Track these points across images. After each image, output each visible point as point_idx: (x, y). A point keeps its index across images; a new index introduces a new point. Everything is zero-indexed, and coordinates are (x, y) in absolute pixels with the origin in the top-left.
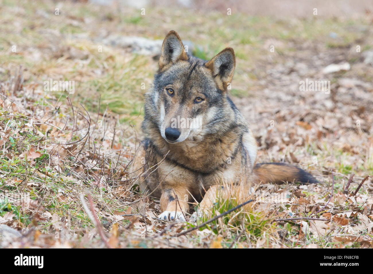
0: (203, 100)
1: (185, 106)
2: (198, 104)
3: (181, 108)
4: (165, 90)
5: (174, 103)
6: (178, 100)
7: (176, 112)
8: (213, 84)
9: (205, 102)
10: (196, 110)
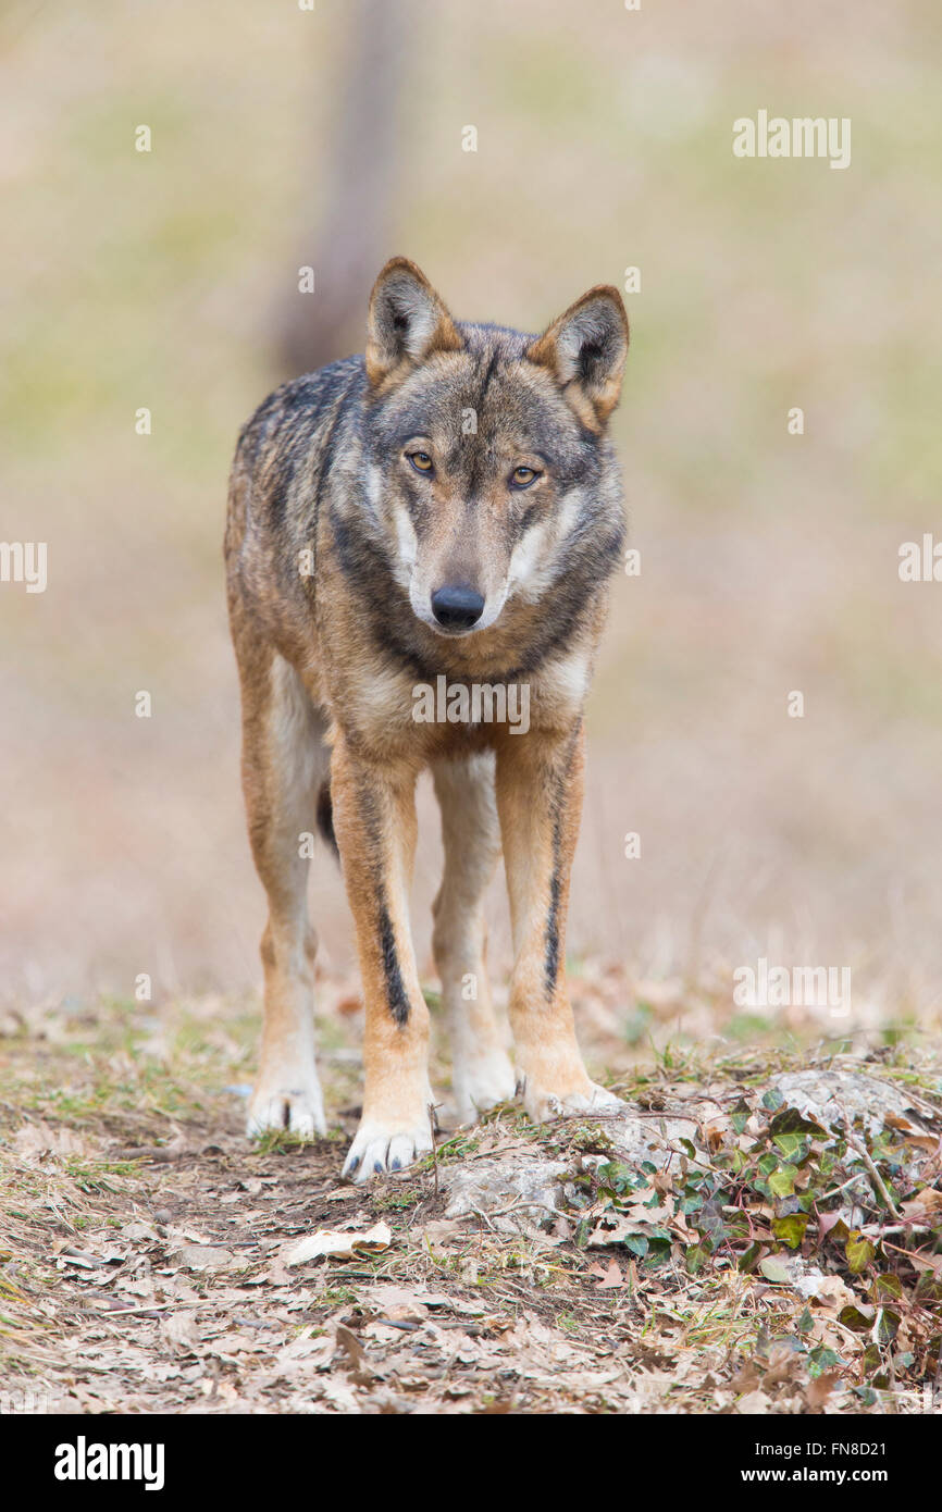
0: (537, 474)
1: (482, 505)
2: (524, 491)
3: (470, 511)
4: (403, 459)
5: (443, 499)
6: (454, 488)
7: (458, 529)
8: (563, 417)
9: (544, 480)
10: (521, 515)
